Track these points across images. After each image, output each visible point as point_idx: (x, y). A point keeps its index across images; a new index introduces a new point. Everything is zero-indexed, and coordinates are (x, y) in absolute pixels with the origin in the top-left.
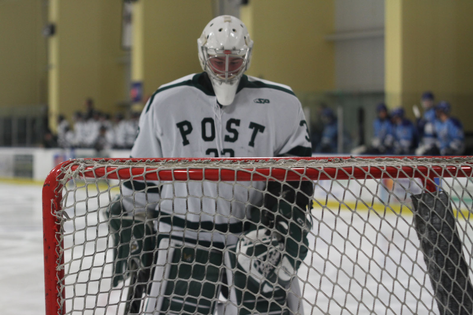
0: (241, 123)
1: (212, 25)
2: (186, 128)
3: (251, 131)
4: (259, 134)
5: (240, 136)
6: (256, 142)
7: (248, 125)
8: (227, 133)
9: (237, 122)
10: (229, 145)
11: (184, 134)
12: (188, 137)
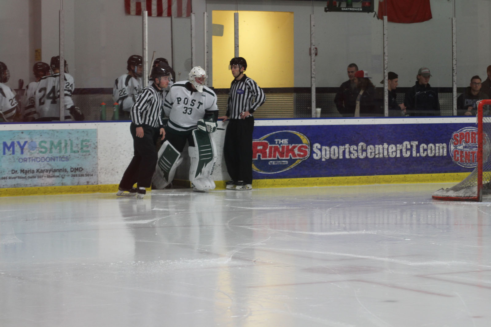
0: (196, 101)
1: (195, 69)
2: (179, 99)
3: (199, 104)
4: (201, 105)
5: (195, 105)
6: (200, 107)
7: (198, 102)
8: (191, 103)
9: (195, 101)
10: (191, 107)
11: (178, 101)
12: (179, 102)
